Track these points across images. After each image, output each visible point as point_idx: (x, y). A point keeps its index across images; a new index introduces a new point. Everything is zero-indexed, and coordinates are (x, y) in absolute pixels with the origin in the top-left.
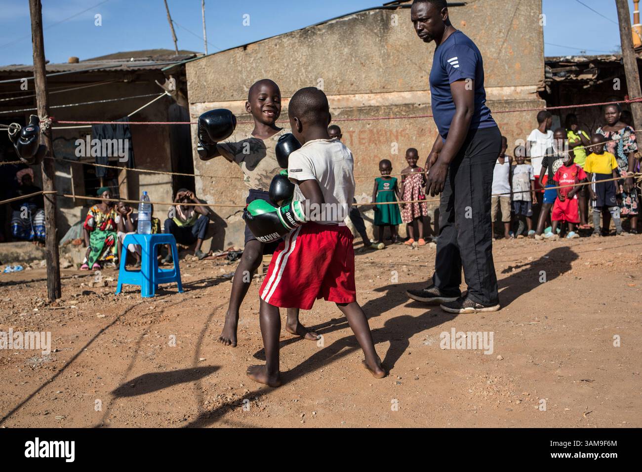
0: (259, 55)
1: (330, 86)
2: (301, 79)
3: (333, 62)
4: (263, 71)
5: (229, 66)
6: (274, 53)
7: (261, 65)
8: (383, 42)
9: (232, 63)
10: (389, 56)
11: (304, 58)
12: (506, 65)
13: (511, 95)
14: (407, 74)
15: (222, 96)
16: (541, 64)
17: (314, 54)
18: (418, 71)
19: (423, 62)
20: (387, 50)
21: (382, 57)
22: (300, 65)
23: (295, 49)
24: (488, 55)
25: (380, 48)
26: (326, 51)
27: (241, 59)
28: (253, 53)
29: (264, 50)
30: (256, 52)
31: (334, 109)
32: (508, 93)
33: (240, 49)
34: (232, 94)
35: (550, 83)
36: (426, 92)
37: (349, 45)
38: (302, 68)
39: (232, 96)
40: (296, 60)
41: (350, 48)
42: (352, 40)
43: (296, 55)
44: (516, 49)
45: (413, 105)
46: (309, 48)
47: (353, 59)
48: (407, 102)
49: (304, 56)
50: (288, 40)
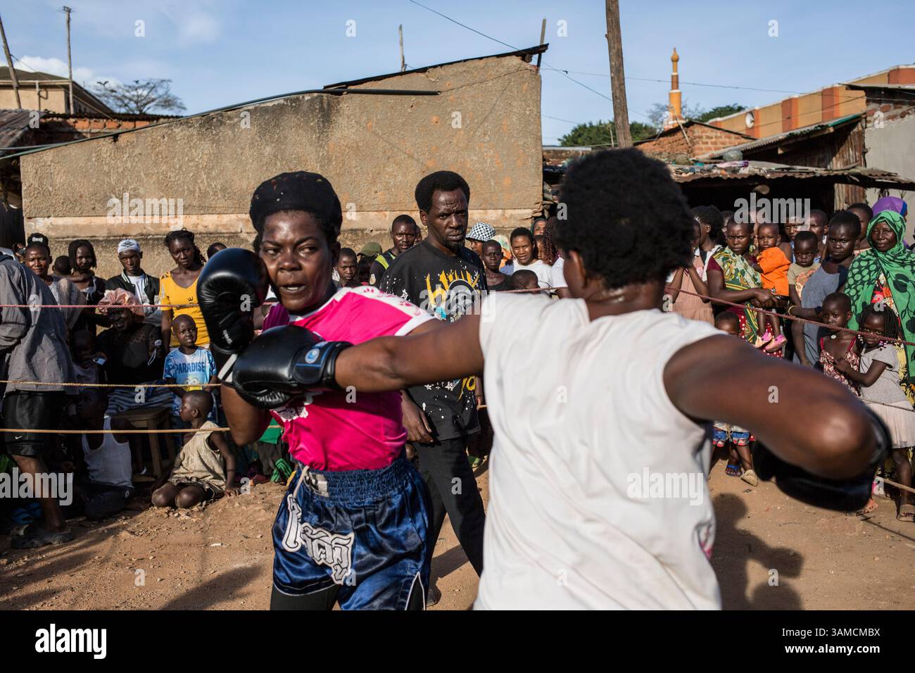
0: (137, 151)
1: (244, 200)
2: (200, 188)
3: (249, 166)
4: (142, 174)
5: (89, 164)
6: (160, 148)
7: (139, 165)
8: (322, 140)
9: (94, 159)
10: (330, 161)
11: (205, 158)
12: (492, 180)
13: (497, 221)
14: (355, 187)
15: (77, 209)
16: (539, 181)
17: (219, 152)
18: (371, 183)
19: (378, 171)
20: (328, 152)
21: (320, 161)
22: (198, 168)
23: (192, 145)
24: (468, 166)
25: (318, 149)
26: (239, 149)
27: (108, 154)
28: (127, 146)
29: (145, 143)
30: (133, 145)
31: (248, 233)
32: (493, 219)
33: (107, 139)
34: (93, 206)
35: (549, 206)
36: (381, 213)
37: (272, 142)
38: (203, 172)
39: (94, 209)
40: (193, 160)
41: (275, 146)
42: (276, 136)
43: (195, 154)
44: (506, 158)
45: (362, 230)
46: (213, 143)
47: (278, 163)
48: (355, 227)
49: (206, 154)
50: (182, 131)
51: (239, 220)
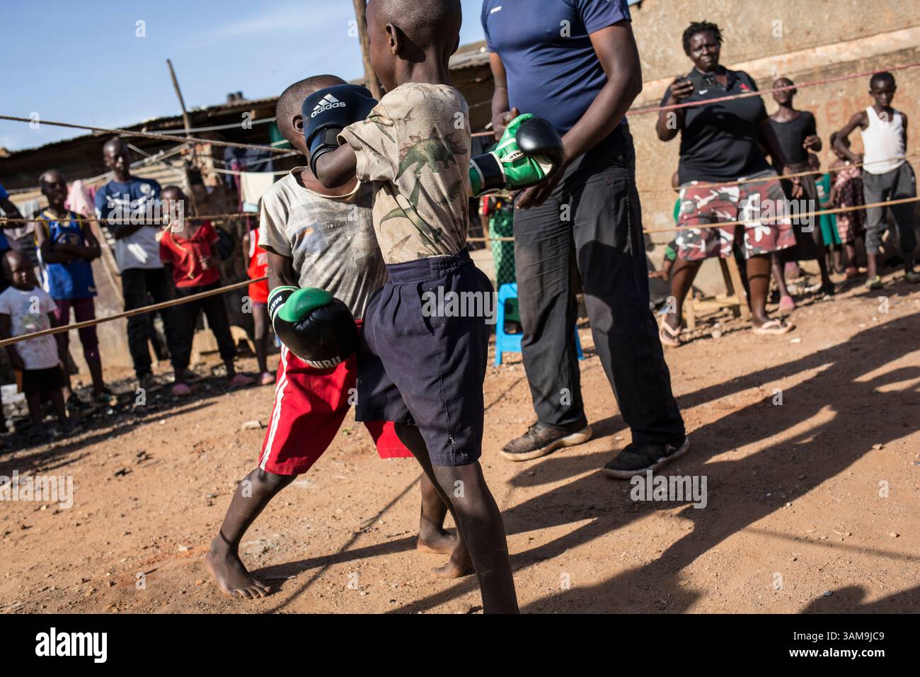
0: (661, 13)
7: (665, 27)
11: (729, 5)
14: (898, 2)
28: (651, 11)
30: (657, 8)
40: (717, 11)
45: (913, 49)
48: (903, 46)
49: (730, 2)
51: (771, 63)
